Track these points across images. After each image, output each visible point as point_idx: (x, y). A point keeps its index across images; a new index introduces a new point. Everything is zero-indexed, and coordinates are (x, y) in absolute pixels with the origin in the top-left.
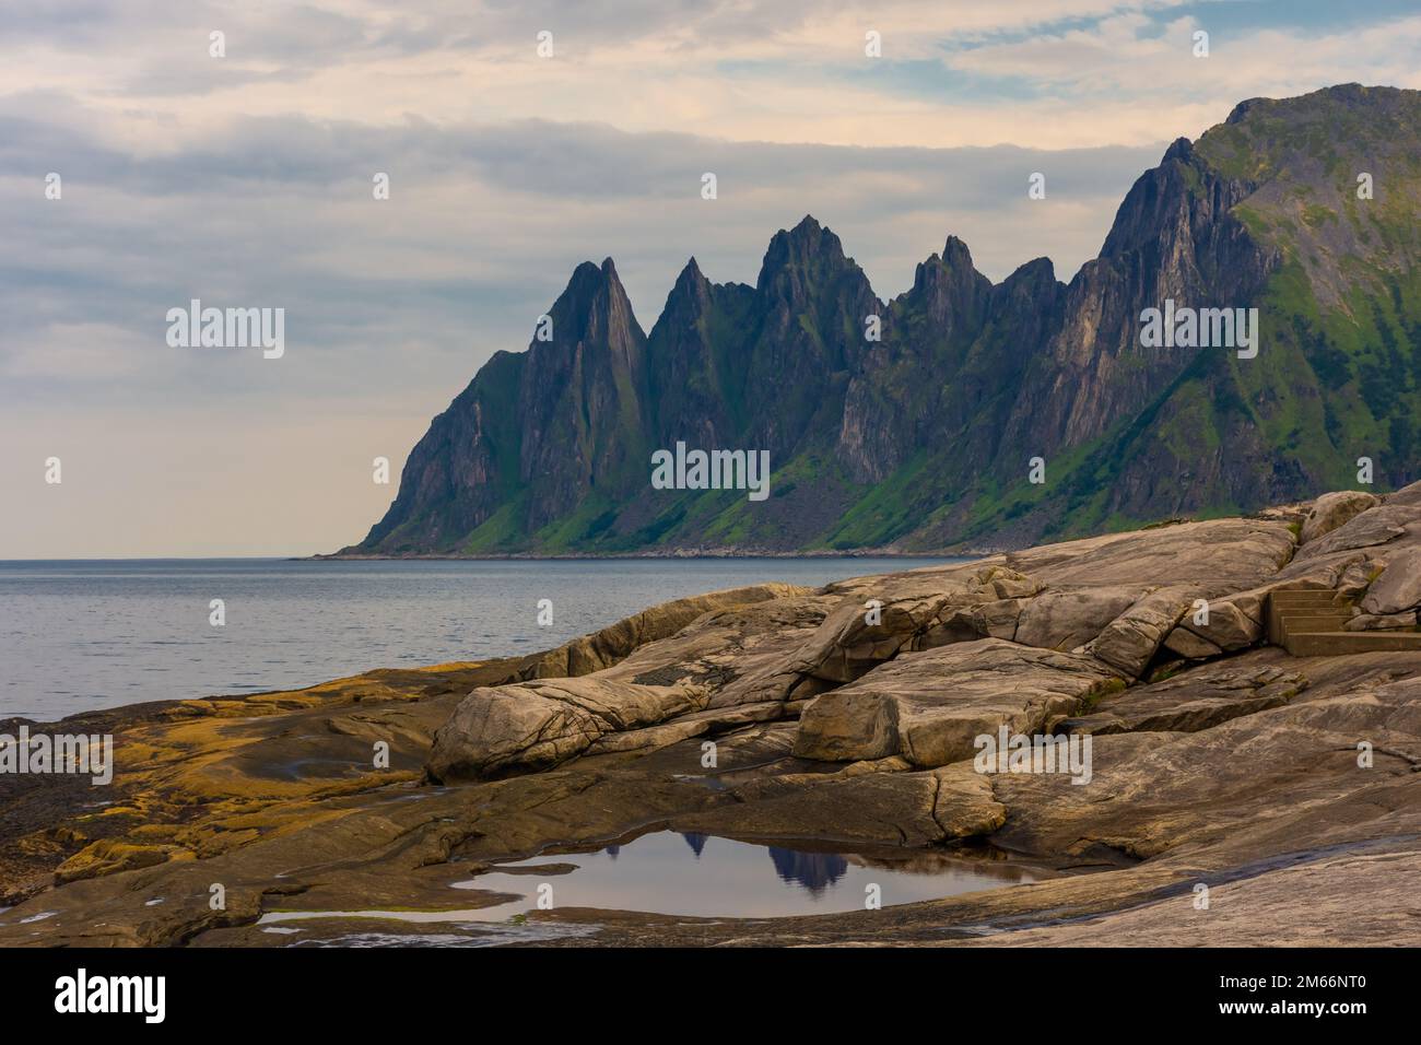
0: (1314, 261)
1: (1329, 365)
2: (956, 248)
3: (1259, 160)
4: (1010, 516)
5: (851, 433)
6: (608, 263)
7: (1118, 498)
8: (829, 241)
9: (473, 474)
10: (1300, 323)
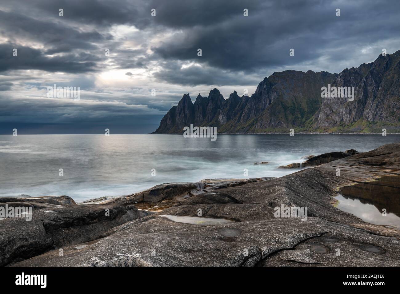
0: (284, 94)
1: (285, 108)
2: (235, 92)
3: (277, 80)
4: (242, 128)
5: (220, 117)
6: (188, 94)
7: (257, 126)
8: (218, 91)
9: (169, 122)
10: (282, 103)
